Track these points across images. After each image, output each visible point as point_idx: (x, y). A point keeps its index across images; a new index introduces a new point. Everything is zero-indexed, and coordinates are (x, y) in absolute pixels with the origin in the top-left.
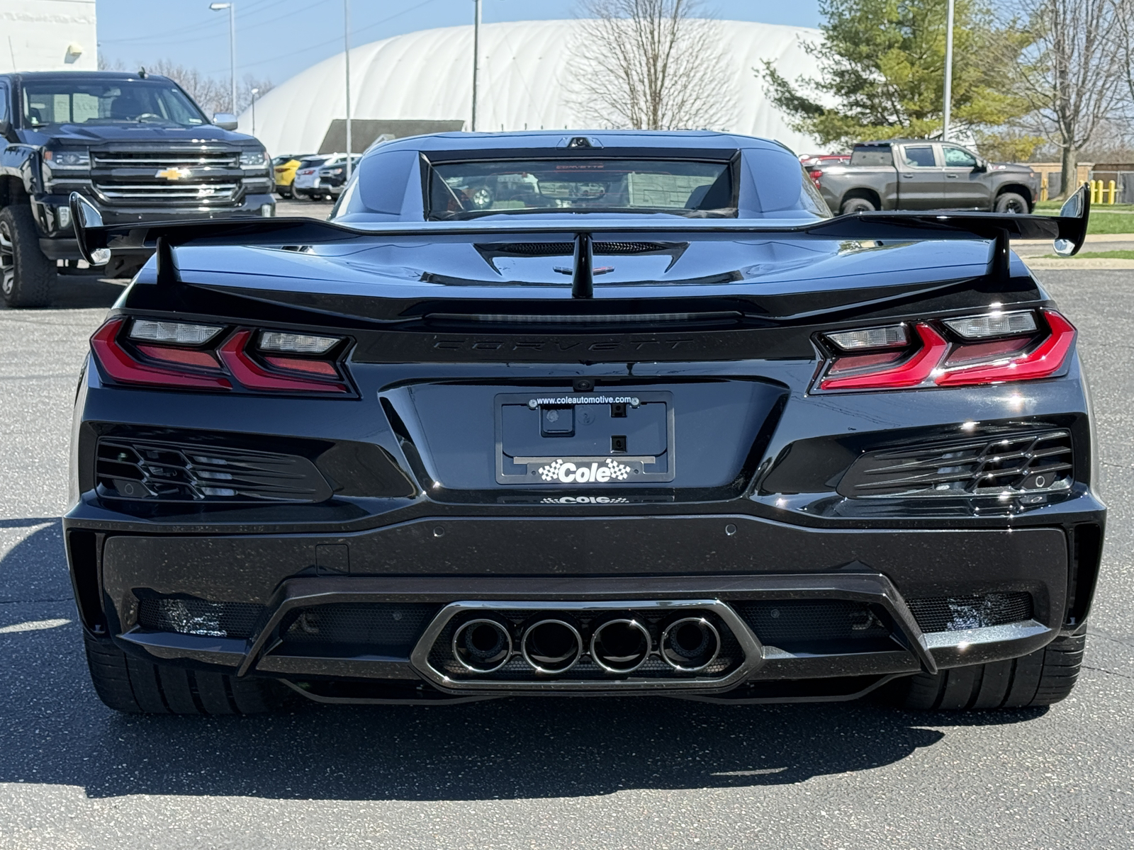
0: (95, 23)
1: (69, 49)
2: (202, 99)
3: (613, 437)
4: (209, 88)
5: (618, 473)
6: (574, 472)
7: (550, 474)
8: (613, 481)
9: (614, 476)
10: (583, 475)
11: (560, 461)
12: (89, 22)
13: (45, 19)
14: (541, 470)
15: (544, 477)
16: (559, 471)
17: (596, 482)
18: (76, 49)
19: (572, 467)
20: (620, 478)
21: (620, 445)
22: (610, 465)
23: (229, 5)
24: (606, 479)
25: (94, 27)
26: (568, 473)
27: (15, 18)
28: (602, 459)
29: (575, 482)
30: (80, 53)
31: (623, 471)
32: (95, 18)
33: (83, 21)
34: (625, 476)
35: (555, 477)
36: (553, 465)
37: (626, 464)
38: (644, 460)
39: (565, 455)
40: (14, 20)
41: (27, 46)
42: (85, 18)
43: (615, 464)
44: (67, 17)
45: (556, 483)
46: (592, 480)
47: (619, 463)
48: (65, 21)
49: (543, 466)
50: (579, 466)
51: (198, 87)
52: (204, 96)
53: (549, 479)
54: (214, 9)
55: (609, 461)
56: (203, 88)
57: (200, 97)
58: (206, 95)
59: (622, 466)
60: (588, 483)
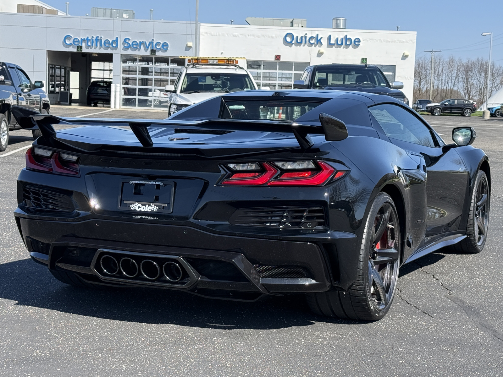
0: (416, 43)
1: (404, 54)
2: (496, 75)
3: (155, 196)
4: (499, 69)
5: (154, 209)
6: (141, 207)
7: (134, 207)
8: (152, 211)
9: (153, 210)
10: (143, 208)
11: (137, 203)
12: (413, 42)
13: (395, 42)
14: (131, 206)
15: (132, 208)
16: (136, 206)
17: (147, 211)
18: (406, 54)
19: (141, 206)
20: (155, 210)
21: (157, 200)
22: (152, 206)
23: (490, 33)
24: (150, 211)
25: (415, 44)
26: (139, 207)
27: (383, 41)
28: (149, 203)
29: (141, 211)
30: (408, 56)
31: (156, 208)
32: (416, 41)
33: (410, 42)
34: (156, 210)
35: (135, 208)
36: (135, 204)
37: (157, 206)
38: (163, 205)
39: (139, 201)
40: (382, 42)
41: (387, 53)
42: (411, 41)
43: (154, 205)
44: (404, 40)
45: (135, 210)
46: (146, 210)
47: (155, 205)
48: (403, 42)
49: (132, 204)
50: (143, 205)
51: (494, 70)
52: (496, 73)
53: (133, 209)
54: (484, 35)
55: (152, 204)
56: (497, 70)
57: (495, 74)
58: (497, 73)
59: (155, 206)
60: (145, 211)
